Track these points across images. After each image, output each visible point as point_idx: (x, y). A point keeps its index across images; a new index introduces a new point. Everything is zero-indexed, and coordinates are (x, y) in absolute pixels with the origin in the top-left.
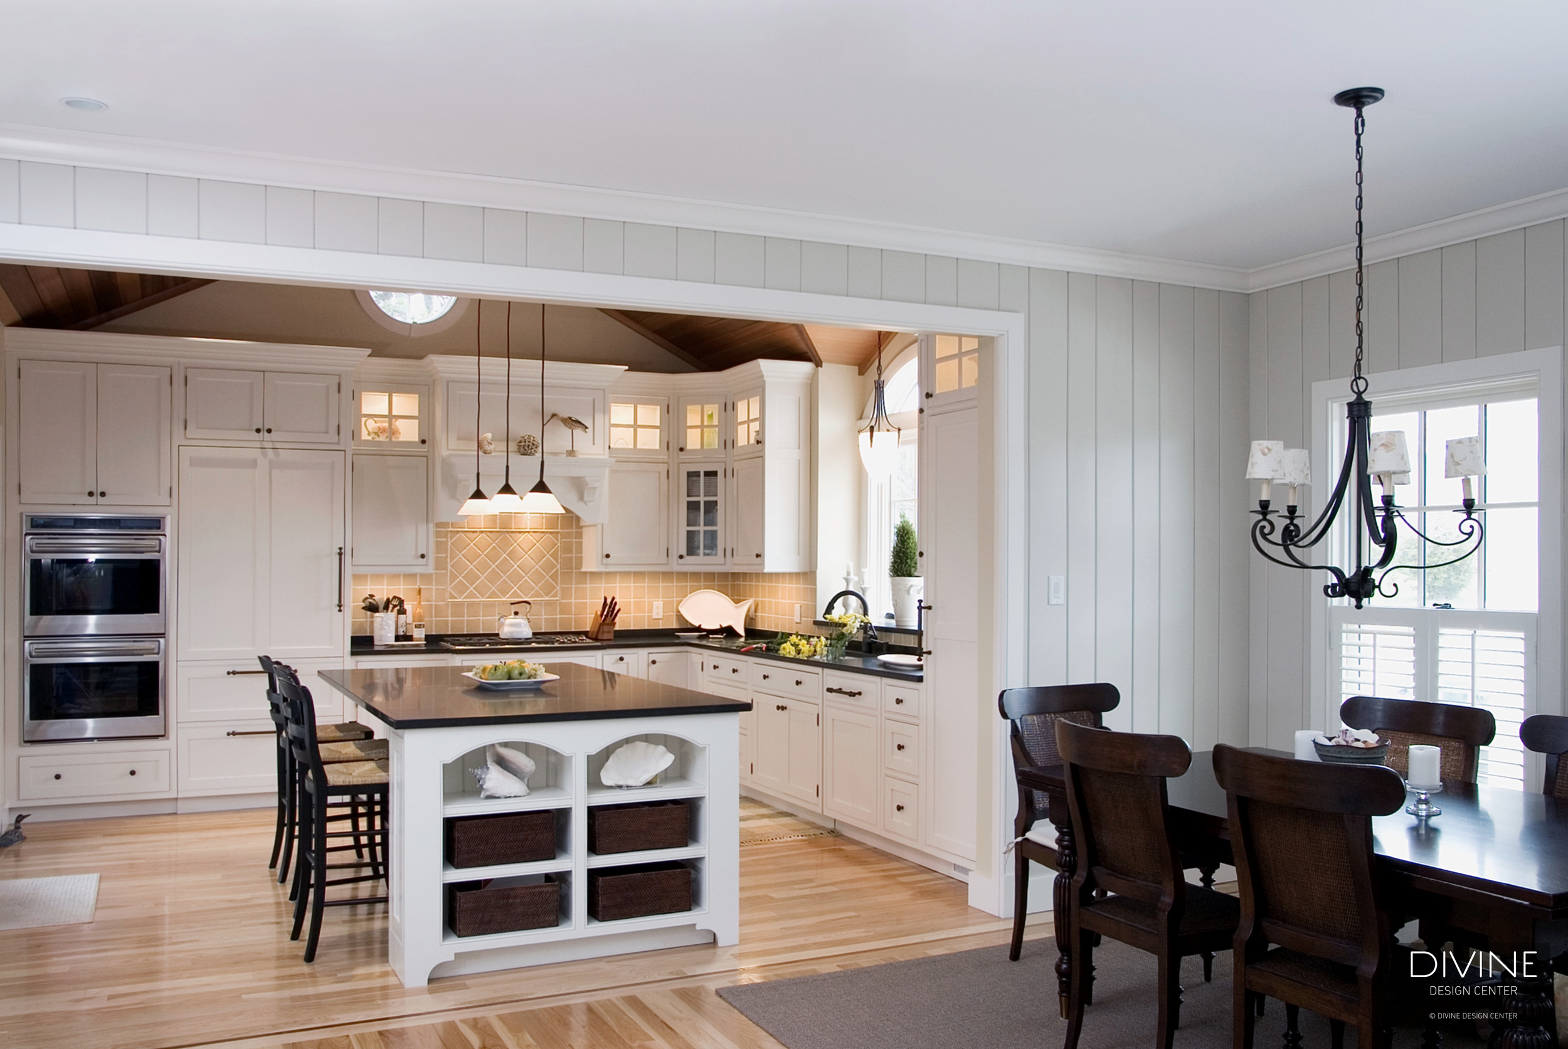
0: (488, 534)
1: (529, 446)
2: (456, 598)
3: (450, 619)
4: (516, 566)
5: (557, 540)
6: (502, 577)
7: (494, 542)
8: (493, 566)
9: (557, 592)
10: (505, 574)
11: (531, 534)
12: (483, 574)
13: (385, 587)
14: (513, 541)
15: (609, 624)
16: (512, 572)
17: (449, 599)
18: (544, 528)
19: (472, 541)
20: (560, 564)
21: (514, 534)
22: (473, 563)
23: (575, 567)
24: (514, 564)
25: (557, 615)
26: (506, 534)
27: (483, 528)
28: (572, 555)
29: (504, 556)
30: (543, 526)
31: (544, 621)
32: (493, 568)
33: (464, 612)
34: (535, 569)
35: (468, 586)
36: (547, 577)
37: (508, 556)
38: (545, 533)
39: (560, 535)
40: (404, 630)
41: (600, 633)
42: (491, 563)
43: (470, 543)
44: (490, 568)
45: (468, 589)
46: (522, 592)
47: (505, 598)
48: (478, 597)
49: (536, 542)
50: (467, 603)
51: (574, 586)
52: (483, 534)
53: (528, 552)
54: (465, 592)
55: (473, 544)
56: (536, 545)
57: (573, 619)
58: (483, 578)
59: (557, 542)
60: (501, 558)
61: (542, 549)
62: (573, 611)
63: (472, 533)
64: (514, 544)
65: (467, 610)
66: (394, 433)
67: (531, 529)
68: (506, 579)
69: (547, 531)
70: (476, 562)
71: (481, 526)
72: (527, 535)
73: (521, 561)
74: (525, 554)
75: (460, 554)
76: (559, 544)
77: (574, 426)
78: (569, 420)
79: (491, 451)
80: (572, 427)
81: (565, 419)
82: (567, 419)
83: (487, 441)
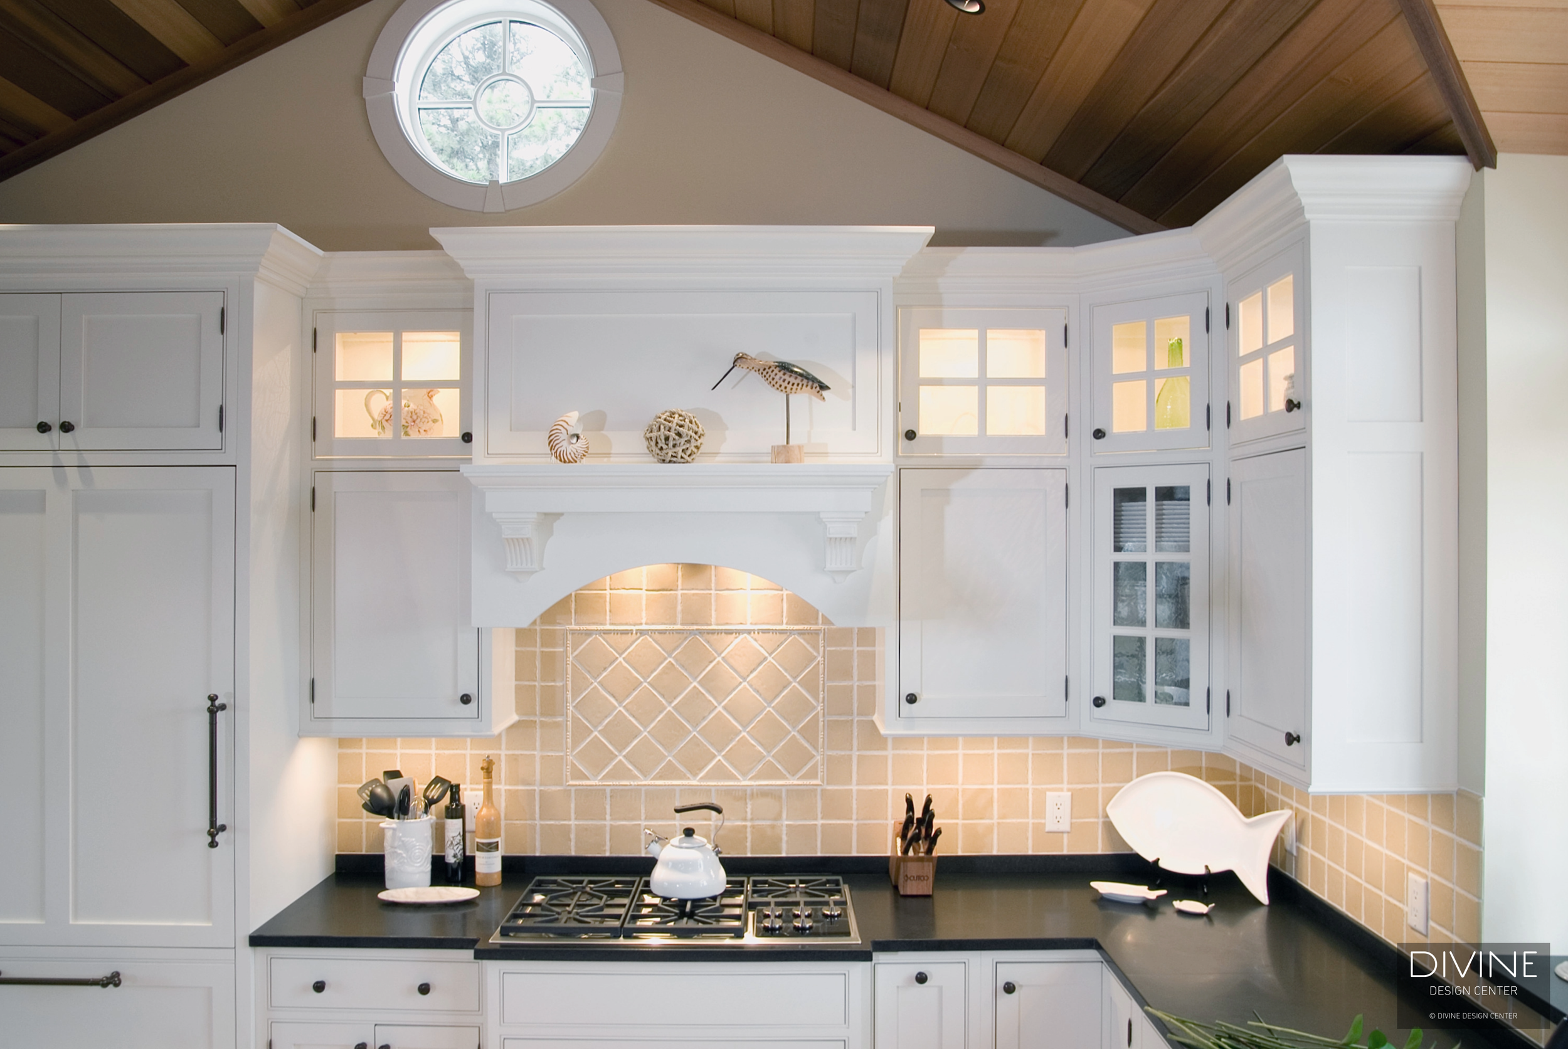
0: (657, 636)
1: (667, 439)
2: (588, 779)
3: (573, 822)
4: (720, 708)
5: (816, 648)
6: (690, 732)
7: (670, 655)
8: (669, 708)
9: (815, 766)
10: (695, 727)
11: (756, 635)
12: (645, 727)
13: (433, 752)
14: (713, 652)
15: (921, 855)
16: (710, 720)
17: (572, 779)
18: (785, 621)
19: (621, 652)
20: (823, 702)
21: (715, 636)
22: (624, 700)
23: (858, 709)
24: (716, 704)
25: (816, 819)
26: (697, 636)
27: (646, 624)
28: (850, 684)
29: (692, 686)
30: (782, 616)
31: (784, 832)
32: (669, 711)
33: (605, 808)
34: (766, 714)
35: (612, 753)
36: (793, 733)
37: (702, 686)
38: (788, 634)
39: (821, 636)
40: (457, 851)
41: (907, 878)
42: (664, 702)
43: (617, 658)
44: (661, 712)
45: (612, 759)
46: (735, 767)
47: (694, 780)
48: (636, 775)
49: (767, 655)
50: (608, 790)
51: (857, 753)
52: (646, 638)
53: (748, 676)
54: (606, 765)
55: (624, 658)
56: (768, 661)
57: (854, 829)
58: (646, 733)
59: (815, 654)
60: (685, 689)
61: (781, 669)
62: (854, 811)
63: (621, 634)
64: (715, 659)
65: (611, 805)
66: (416, 422)
67: (756, 624)
68: (697, 738)
69: (793, 630)
70: (630, 698)
71: (642, 619)
72: (745, 637)
73: (732, 698)
74: (741, 680)
75: (595, 681)
76: (819, 659)
77: (791, 384)
78: (780, 371)
79: (574, 454)
80: (786, 388)
81: (767, 368)
82: (775, 368)
83: (568, 434)
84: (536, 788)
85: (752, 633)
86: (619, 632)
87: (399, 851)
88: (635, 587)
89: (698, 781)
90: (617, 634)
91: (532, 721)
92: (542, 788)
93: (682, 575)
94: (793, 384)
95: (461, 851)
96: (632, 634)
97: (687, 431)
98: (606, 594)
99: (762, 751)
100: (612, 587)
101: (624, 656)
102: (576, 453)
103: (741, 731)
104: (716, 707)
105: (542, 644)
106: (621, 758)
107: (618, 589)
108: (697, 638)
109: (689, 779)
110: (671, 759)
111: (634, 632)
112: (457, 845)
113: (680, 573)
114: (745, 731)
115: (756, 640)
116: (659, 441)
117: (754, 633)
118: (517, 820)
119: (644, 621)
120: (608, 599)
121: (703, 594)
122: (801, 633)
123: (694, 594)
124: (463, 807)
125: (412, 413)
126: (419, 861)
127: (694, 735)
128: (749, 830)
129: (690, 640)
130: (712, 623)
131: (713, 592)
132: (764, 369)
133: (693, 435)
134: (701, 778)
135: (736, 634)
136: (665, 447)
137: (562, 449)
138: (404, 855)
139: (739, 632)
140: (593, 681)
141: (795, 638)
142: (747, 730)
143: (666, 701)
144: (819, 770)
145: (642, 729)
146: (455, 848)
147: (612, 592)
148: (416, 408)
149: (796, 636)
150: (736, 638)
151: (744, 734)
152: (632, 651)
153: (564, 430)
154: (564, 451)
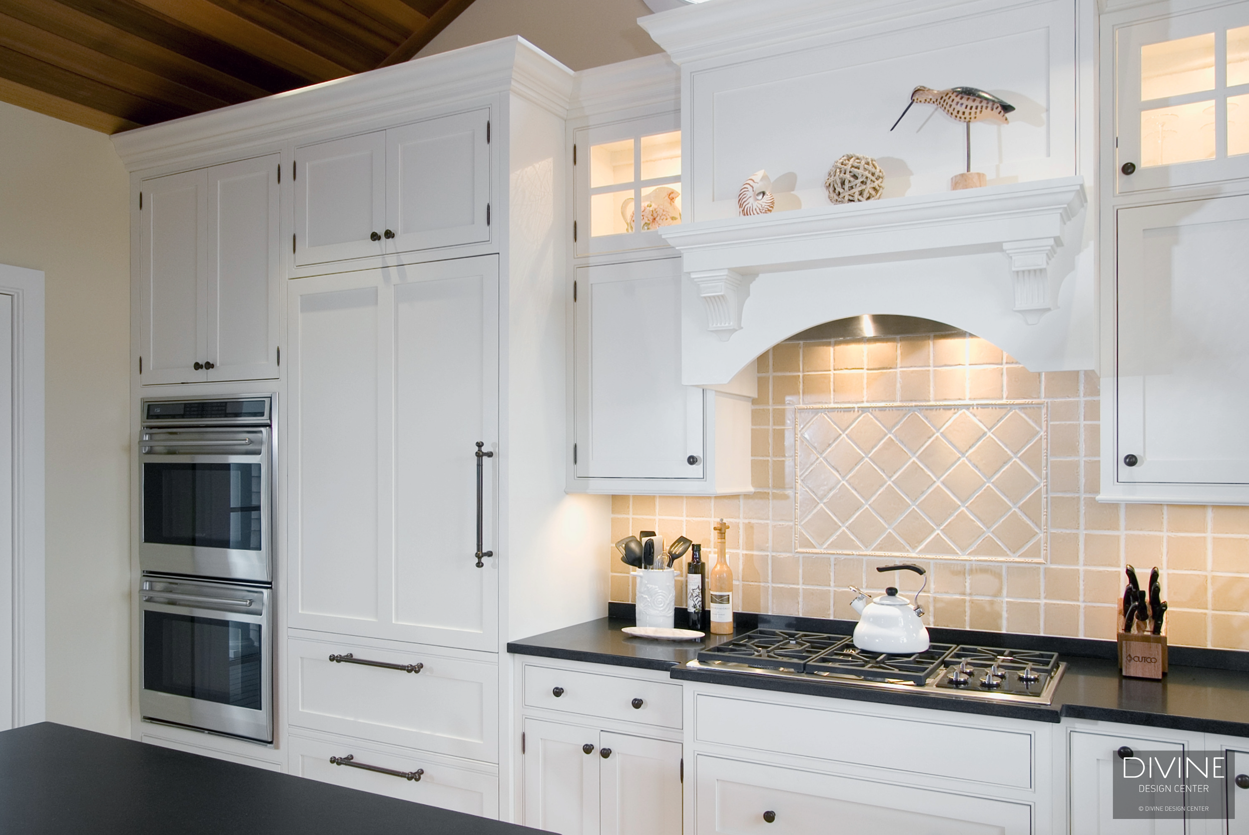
0: (877, 413)
2: (815, 547)
3: (801, 587)
4: (938, 483)
5: (1038, 422)
6: (909, 506)
7: (890, 431)
8: (889, 483)
9: (1038, 544)
10: (914, 501)
11: (975, 411)
12: (867, 500)
13: (684, 518)
14: (932, 428)
15: (1146, 633)
16: (929, 494)
17: (800, 547)
18: (1005, 396)
19: (843, 429)
20: (1047, 478)
21: (934, 412)
22: (847, 475)
23: (1085, 486)
24: (935, 479)
25: (1039, 598)
26: (916, 413)
27: (867, 402)
28: (1076, 459)
29: (911, 461)
30: (1002, 391)
31: (1005, 609)
32: (889, 485)
33: (829, 575)
34: (985, 490)
35: (836, 523)
36: (1014, 509)
37: (921, 461)
38: (1009, 408)
39: (1044, 411)
40: (696, 603)
41: (1130, 658)
42: (884, 476)
43: (841, 435)
44: (881, 486)
45: (836, 530)
46: (954, 542)
47: (914, 552)
48: (858, 546)
49: (986, 430)
50: (832, 558)
51: (1084, 532)
52: (867, 414)
53: (967, 451)
54: (831, 535)
55: (847, 435)
56: (987, 436)
57: (1082, 611)
58: (867, 506)
59: (1038, 429)
60: (904, 464)
61: (1001, 444)
62: (1081, 592)
63: (844, 411)
64: (934, 434)
65: (835, 572)
66: (656, 219)
67: (974, 399)
68: (916, 511)
69: (1013, 404)
70: (853, 473)
71: (863, 397)
72: (964, 412)
73: (950, 473)
74: (960, 456)
75: (821, 457)
76: (1042, 433)
77: (969, 108)
78: (957, 97)
79: (760, 209)
81: (945, 95)
82: (953, 94)
83: (753, 191)
84: (769, 553)
85: (971, 408)
86: (842, 410)
87: (645, 596)
88: (857, 367)
89: (917, 553)
90: (841, 412)
91: (765, 492)
92: (774, 554)
93: (901, 354)
94: (971, 108)
95: (700, 603)
96: (854, 411)
97: (862, 171)
98: (830, 374)
99: (982, 526)
100: (836, 368)
101: (846, 432)
102: (761, 208)
103: (960, 506)
104: (935, 482)
105: (774, 422)
106: (844, 528)
107: (841, 369)
108: (916, 414)
109: (908, 551)
110: (891, 532)
111: (856, 410)
112: (696, 596)
113: (899, 352)
114: (964, 506)
115: (974, 415)
116: (836, 186)
117: (973, 408)
118: (752, 581)
119: (865, 399)
120: (832, 380)
121: (922, 371)
122: (1022, 407)
123: (912, 372)
124: (703, 564)
125: (652, 211)
126: (662, 605)
127: (914, 508)
128: (967, 604)
129: (909, 417)
130: (931, 399)
131: (931, 369)
132: (942, 98)
133: (870, 175)
134: (920, 551)
135: (954, 409)
136: (841, 191)
137: (748, 206)
138: (649, 600)
139: (958, 407)
140: (819, 456)
141: (1015, 412)
142: (966, 505)
143: (887, 475)
144: (1042, 548)
145: (864, 502)
146: (695, 599)
147: (835, 372)
148: (656, 207)
149: (1017, 411)
150: (955, 413)
151: (963, 508)
152: (854, 428)
153: (750, 188)
154: (750, 207)
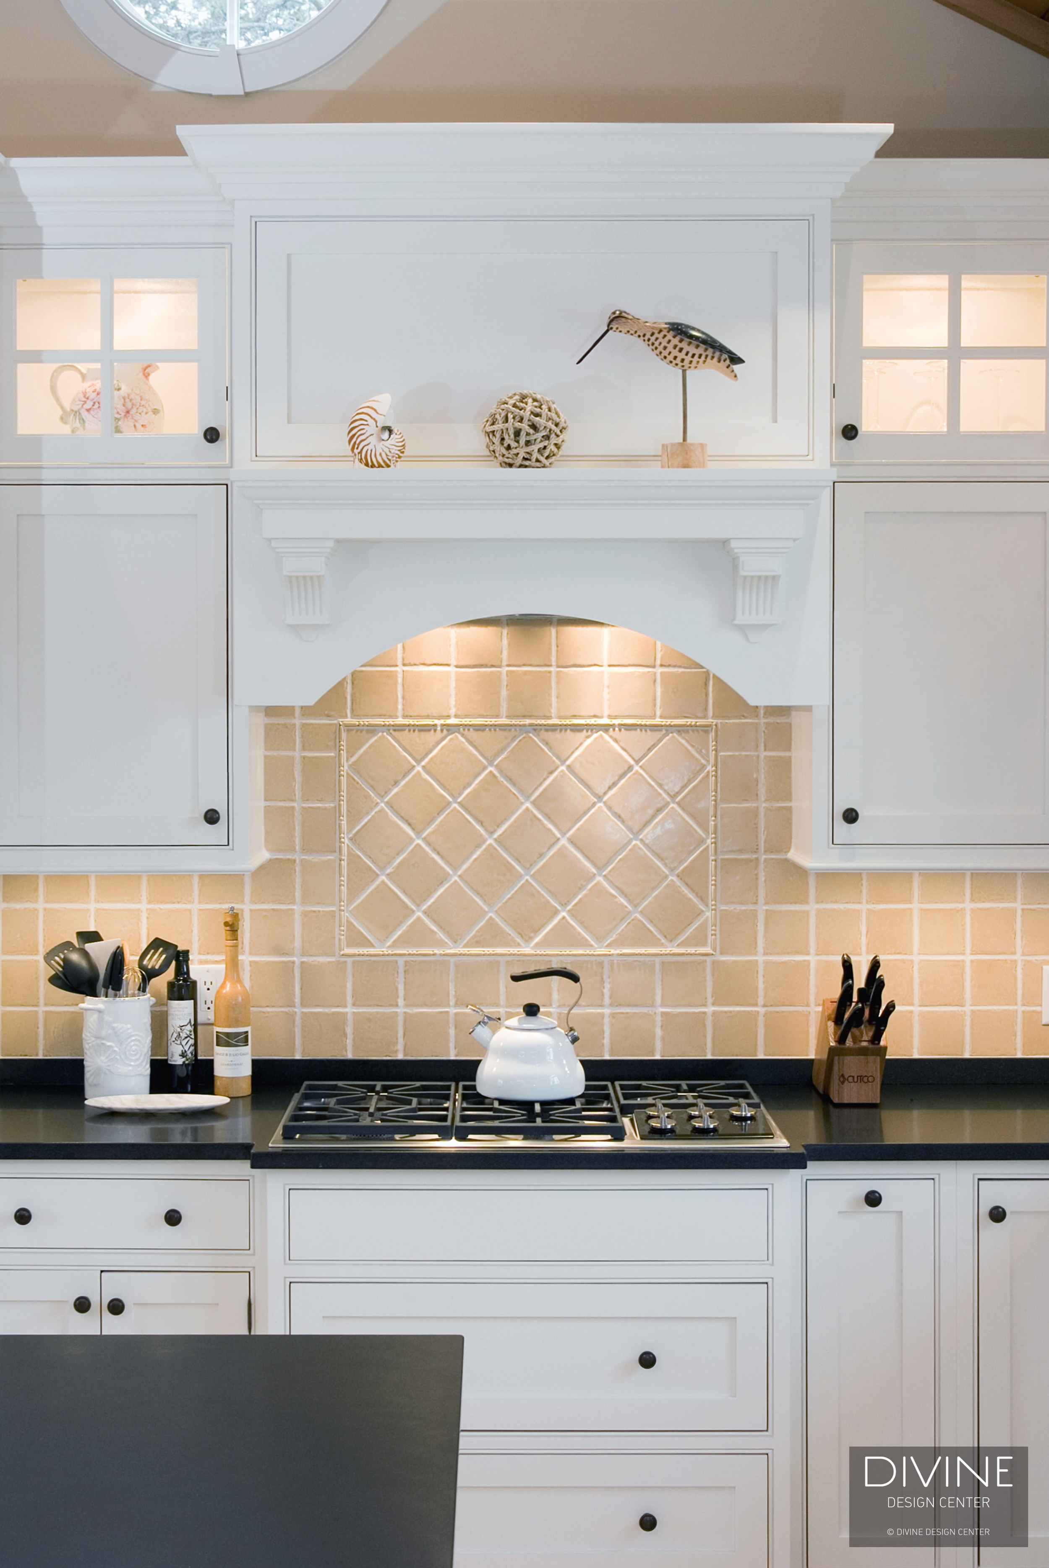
0: (472, 734)
1: (517, 433)
2: (372, 946)
3: (349, 1010)
4: (564, 842)
5: (705, 752)
6: (521, 876)
7: (491, 763)
8: (490, 841)
9: (703, 927)
10: (527, 869)
11: (616, 734)
12: (455, 869)
13: (144, 906)
14: (554, 758)
15: (864, 1044)
16: (549, 858)
17: (348, 946)
18: (658, 713)
19: (418, 758)
20: (715, 833)
21: (558, 734)
22: (424, 829)
23: (765, 842)
24: (559, 836)
25: (705, 1005)
26: (531, 735)
27: (456, 716)
28: (755, 806)
29: (524, 807)
30: (655, 706)
31: (659, 1024)
32: (490, 845)
33: (397, 988)
34: (630, 850)
35: (407, 907)
36: (671, 878)
37: (538, 808)
38: (664, 732)
39: (712, 735)
40: (186, 1048)
41: (843, 1079)
42: (482, 832)
43: (414, 767)
44: (478, 847)
45: (408, 916)
46: (586, 928)
47: (527, 947)
48: (442, 940)
49: (632, 762)
50: (401, 961)
51: (765, 908)
52: (456, 736)
53: (605, 793)
54: (399, 924)
55: (423, 767)
56: (634, 771)
57: (761, 1019)
58: (456, 878)
59: (703, 762)
60: (513, 813)
62: (761, 993)
63: (420, 731)
64: (557, 768)
65: (405, 983)
66: (131, 413)
67: (616, 717)
68: (530, 884)
69: (670, 726)
70: (433, 826)
71: (450, 709)
72: (601, 736)
73: (581, 826)
74: (595, 800)
75: (382, 802)
76: (709, 768)
77: (690, 355)
78: (674, 337)
79: (387, 455)
80: (683, 360)
81: (656, 332)
82: (668, 332)
83: (377, 427)
84: (295, 959)
85: (611, 729)
86: (417, 728)
87: (109, 1044)
88: (440, 663)
89: (532, 948)
90: (414, 731)
91: (289, 859)
92: (304, 959)
93: (509, 644)
94: (693, 356)
95: (192, 1048)
96: (435, 730)
97: (545, 421)
98: (396, 671)
99: (626, 904)
100: (406, 662)
101: (423, 763)
102: (389, 454)
103: (595, 875)
104: (558, 839)
105: (303, 746)
106: (420, 914)
107: (415, 665)
108: (530, 737)
109: (519, 945)
110: (494, 916)
111: (439, 728)
112: (186, 1037)
113: (505, 641)
114: (600, 875)
115: (616, 741)
116: (506, 437)
117: (614, 730)
118: (267, 1006)
119: (452, 712)
120: (400, 680)
121: (539, 672)
122: (681, 730)
123: (526, 673)
124: (194, 983)
125: (124, 398)
126: (138, 1056)
127: (527, 880)
128: (607, 1020)
129: (520, 741)
130: (553, 715)
131: (553, 669)
132: (653, 334)
133: (554, 427)
134: (537, 944)
135: (587, 731)
136: (513, 444)
137: (370, 447)
138: (116, 1049)
139: (592, 728)
140: (379, 801)
141: (672, 737)
142: (604, 873)
143: (486, 830)
144: (710, 933)
145: (451, 872)
146: (184, 1043)
147: (406, 668)
148: (130, 391)
149: (675, 734)
150: (588, 737)
151: (599, 879)
152: (435, 756)
153: (371, 422)
154: (371, 450)
